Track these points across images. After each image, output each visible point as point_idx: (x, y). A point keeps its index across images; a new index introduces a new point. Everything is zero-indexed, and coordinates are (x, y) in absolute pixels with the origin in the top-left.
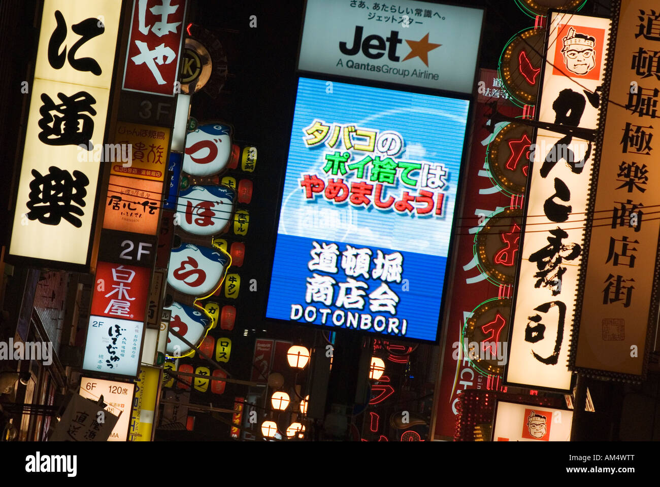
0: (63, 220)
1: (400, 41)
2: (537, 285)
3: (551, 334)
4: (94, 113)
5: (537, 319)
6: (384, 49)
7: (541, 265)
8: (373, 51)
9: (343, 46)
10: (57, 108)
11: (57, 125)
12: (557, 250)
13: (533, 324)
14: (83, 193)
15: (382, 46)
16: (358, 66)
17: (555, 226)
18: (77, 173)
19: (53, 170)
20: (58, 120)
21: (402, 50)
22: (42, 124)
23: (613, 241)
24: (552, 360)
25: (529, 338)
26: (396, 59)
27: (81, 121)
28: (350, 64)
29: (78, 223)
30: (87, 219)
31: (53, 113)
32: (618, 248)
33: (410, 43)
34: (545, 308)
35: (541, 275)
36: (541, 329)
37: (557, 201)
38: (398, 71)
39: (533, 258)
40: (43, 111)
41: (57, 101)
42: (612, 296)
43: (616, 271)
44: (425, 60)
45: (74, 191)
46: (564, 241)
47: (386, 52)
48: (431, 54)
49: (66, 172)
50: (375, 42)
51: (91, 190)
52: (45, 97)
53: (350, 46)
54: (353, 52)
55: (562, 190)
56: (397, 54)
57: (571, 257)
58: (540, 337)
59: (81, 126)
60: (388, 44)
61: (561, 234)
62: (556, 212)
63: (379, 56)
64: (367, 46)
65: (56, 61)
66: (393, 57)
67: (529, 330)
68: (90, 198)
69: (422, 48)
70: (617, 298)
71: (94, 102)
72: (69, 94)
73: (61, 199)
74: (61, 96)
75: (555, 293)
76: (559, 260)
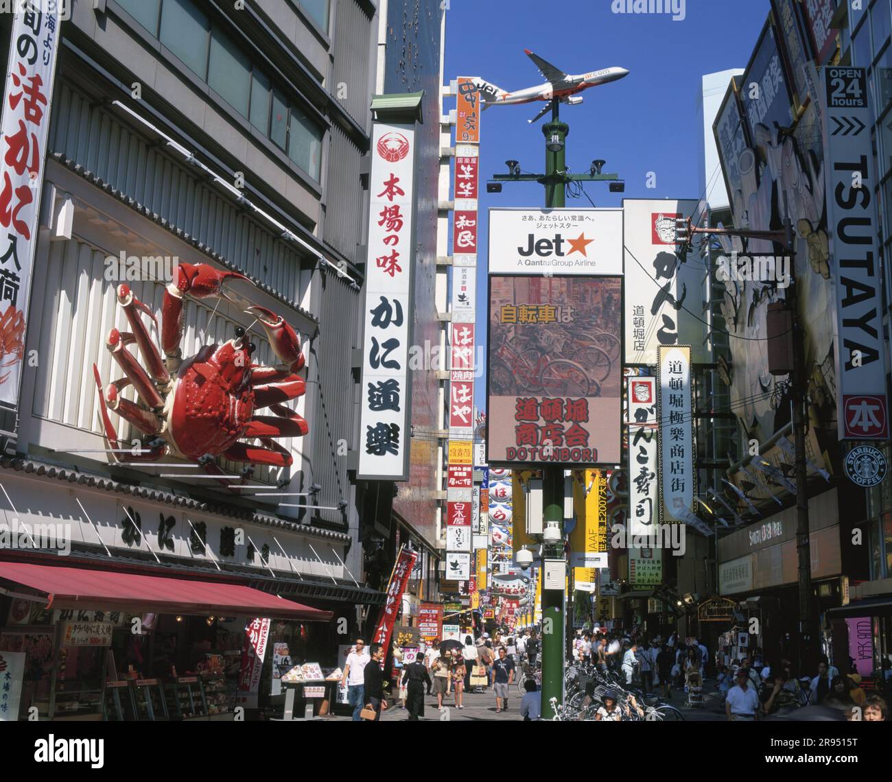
0: (387, 452)
1: (563, 241)
2: (638, 492)
3: (647, 512)
4: (398, 390)
5: (640, 506)
6: (552, 248)
7: (639, 483)
8: (543, 251)
9: (521, 250)
10: (378, 390)
11: (379, 399)
12: (645, 476)
13: (639, 509)
14: (397, 435)
15: (550, 246)
16: (534, 263)
17: (642, 466)
18: (392, 425)
19: (379, 424)
20: (379, 397)
21: (565, 247)
22: (370, 399)
23: (672, 463)
24: (649, 523)
25: (638, 515)
26: (562, 254)
27: (392, 396)
28: (528, 262)
29: (396, 453)
30: (401, 450)
31: (375, 393)
32: (675, 466)
33: (571, 241)
34: (643, 501)
35: (640, 488)
36: (642, 511)
37: (642, 455)
38: (565, 263)
39: (635, 481)
40: (370, 392)
41: (377, 386)
42: (675, 488)
43: (676, 476)
44: (584, 252)
45: (392, 435)
46: (647, 472)
47: (554, 250)
48: (587, 247)
49: (386, 425)
50: (544, 244)
51: (401, 433)
52: (370, 385)
53: (526, 249)
54: (529, 253)
55: (643, 450)
56: (562, 251)
57: (651, 478)
58: (643, 514)
59: (392, 398)
60: (554, 244)
61: (645, 469)
62: (642, 460)
63: (549, 253)
64: (538, 248)
65: (375, 365)
66: (559, 253)
67: (637, 512)
68: (401, 438)
69: (580, 244)
70: (678, 489)
71: (398, 384)
72: (383, 381)
73: (385, 441)
74: (379, 383)
75: (647, 494)
76: (646, 480)
